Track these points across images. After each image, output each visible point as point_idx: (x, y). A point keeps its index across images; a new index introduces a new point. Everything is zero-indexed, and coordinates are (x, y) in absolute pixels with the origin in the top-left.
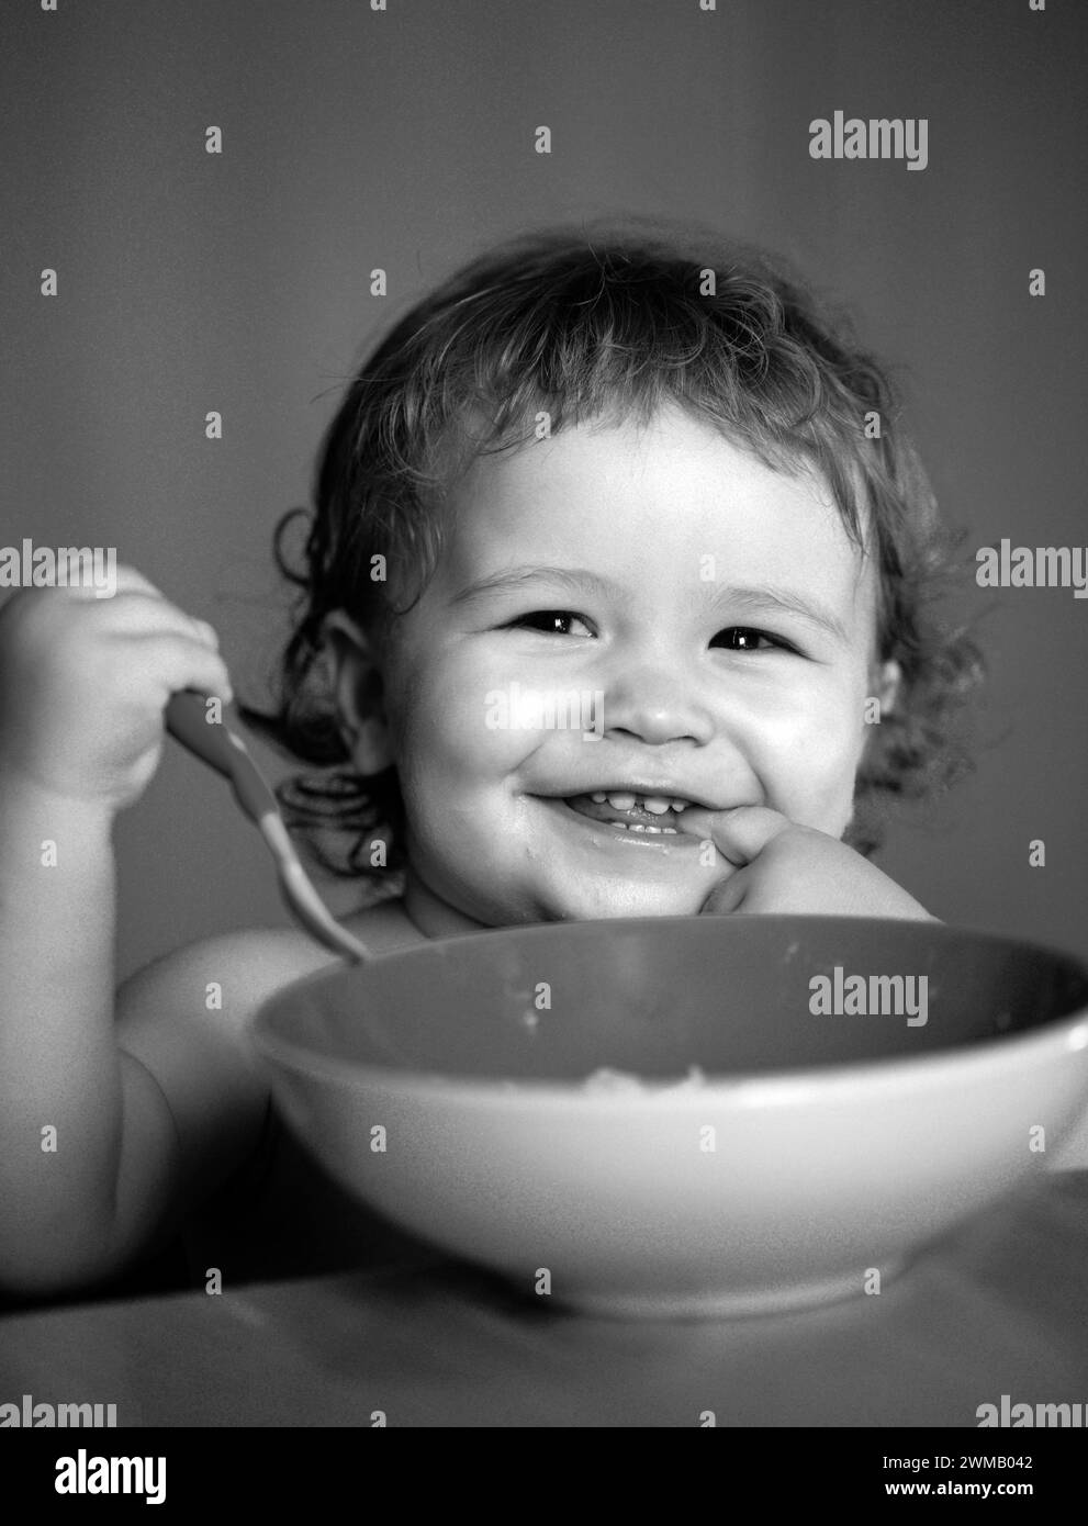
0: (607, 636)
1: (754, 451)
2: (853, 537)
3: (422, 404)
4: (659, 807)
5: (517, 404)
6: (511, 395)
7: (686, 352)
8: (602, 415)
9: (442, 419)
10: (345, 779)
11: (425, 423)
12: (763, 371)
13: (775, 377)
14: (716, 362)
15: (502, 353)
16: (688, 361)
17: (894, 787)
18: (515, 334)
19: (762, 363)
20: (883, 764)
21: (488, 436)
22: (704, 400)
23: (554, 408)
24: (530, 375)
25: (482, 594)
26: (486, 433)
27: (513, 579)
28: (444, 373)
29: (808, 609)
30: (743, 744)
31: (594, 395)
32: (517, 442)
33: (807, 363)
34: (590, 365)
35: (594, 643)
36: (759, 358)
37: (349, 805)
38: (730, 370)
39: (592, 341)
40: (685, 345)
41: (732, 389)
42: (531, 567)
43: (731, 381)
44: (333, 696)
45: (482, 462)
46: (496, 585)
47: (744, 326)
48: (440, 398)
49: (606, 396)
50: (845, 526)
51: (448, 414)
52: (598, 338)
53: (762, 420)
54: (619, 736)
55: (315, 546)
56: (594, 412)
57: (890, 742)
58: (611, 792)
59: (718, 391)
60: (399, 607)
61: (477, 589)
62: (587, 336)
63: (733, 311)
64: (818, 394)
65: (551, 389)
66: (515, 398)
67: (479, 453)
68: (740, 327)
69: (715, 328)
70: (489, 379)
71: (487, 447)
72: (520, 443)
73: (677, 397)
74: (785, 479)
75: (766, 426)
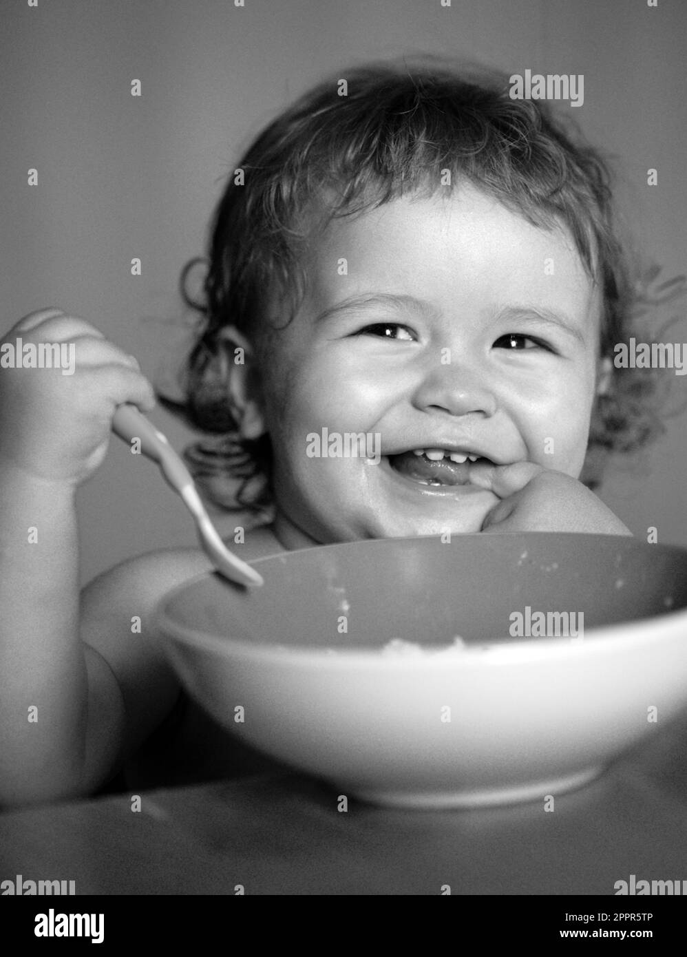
0: (425, 340)
1: (523, 212)
2: (588, 272)
3: (293, 183)
4: (460, 459)
5: (360, 182)
6: (355, 177)
7: (475, 145)
8: (418, 189)
9: (306, 193)
10: (233, 443)
11: (295, 197)
12: (527, 158)
13: (535, 162)
14: (497, 151)
15: (347, 149)
16: (477, 152)
17: (609, 445)
18: (357, 135)
19: (526, 152)
20: (601, 428)
21: (339, 205)
22: (488, 178)
23: (386, 184)
24: (368, 163)
25: (339, 313)
26: (338, 202)
27: (359, 302)
28: (307, 162)
29: (560, 321)
30: (514, 417)
31: (413, 176)
32: (360, 209)
33: (557, 153)
34: (410, 156)
35: (415, 345)
36: (524, 149)
37: (236, 461)
38: (505, 158)
39: (411, 139)
40: (474, 141)
41: (507, 170)
42: (370, 293)
43: (506, 164)
44: (226, 387)
45: (335, 223)
46: (347, 306)
47: (515, 128)
48: (306, 179)
49: (422, 176)
50: (583, 264)
51: (311, 191)
52: (416, 137)
53: (528, 192)
54: (433, 410)
55: (212, 283)
56: (414, 188)
57: (606, 413)
58: (427, 449)
59: (497, 172)
60: (278, 325)
61: (334, 310)
62: (408, 136)
63: (508, 118)
64: (565, 174)
65: (383, 172)
66: (358, 179)
67: (333, 216)
68: (512, 129)
69: (495, 129)
70: (339, 166)
71: (339, 212)
72: (362, 208)
73: (470, 177)
74: (544, 232)
75: (530, 195)
